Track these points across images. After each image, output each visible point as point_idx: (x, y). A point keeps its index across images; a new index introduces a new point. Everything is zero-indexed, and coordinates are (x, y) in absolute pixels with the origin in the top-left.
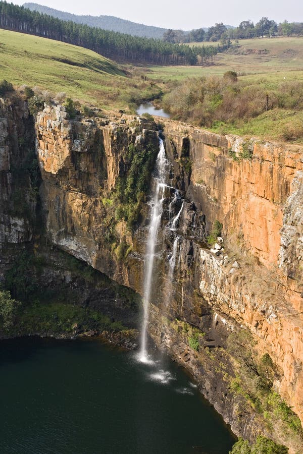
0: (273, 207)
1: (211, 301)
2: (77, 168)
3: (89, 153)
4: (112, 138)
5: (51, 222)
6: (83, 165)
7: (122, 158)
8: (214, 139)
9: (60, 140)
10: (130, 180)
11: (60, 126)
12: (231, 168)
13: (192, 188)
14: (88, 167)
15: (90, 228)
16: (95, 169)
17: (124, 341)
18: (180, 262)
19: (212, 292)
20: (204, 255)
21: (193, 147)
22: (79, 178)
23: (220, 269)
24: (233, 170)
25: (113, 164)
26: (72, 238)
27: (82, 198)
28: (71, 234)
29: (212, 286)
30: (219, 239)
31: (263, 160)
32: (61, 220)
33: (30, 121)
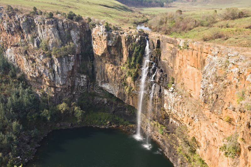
0: (198, 71)
1: (169, 113)
2: (110, 53)
3: (115, 46)
4: (126, 39)
5: (98, 77)
6: (112, 51)
7: (130, 49)
8: (171, 40)
9: (103, 41)
10: (133, 58)
11: (102, 34)
12: (179, 53)
13: (161, 62)
14: (114, 52)
15: (115, 80)
16: (118, 53)
17: (130, 129)
18: (155, 95)
19: (169, 109)
20: (166, 92)
21: (162, 44)
22: (111, 57)
23: (173, 98)
24: (180, 54)
25: (126, 51)
27: (112, 66)
28: (107, 82)
29: (170, 106)
30: (173, 85)
31: (193, 50)
32: (102, 76)
33: (90, 32)
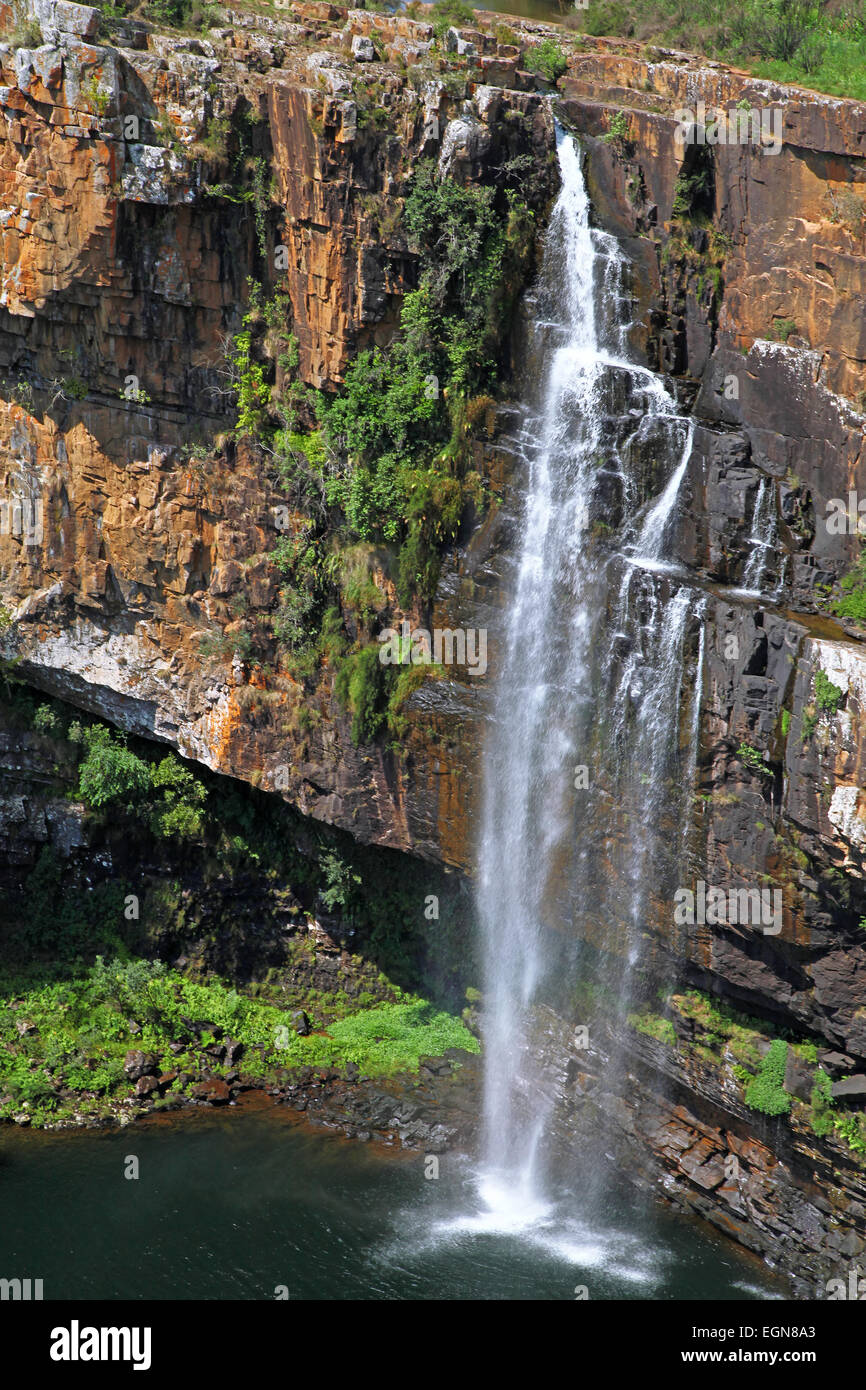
2: (140, 286)
3: (202, 209)
4: (330, 132)
6: (170, 268)
7: (375, 232)
9: (59, 146)
11: (58, 76)
14: (195, 276)
15: (198, 578)
16: (227, 289)
17: (388, 1113)
18: (703, 712)
21: (737, 169)
22: (150, 331)
25: (332, 262)
26: (99, 632)
28: (95, 615)
